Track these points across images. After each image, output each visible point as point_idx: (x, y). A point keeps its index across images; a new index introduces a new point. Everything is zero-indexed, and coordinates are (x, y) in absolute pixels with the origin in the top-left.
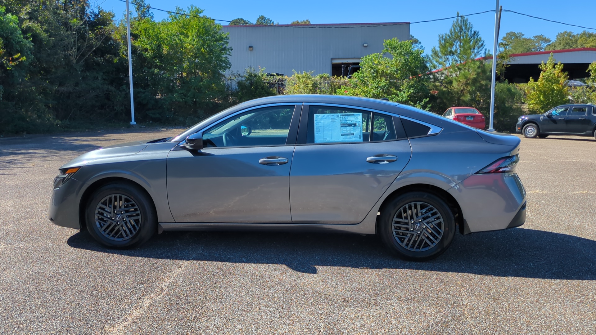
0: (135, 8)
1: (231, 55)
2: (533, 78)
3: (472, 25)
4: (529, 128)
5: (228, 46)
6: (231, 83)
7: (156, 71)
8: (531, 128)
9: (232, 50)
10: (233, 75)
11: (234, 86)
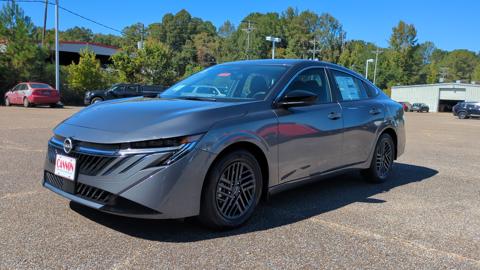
2: (74, 62)
3: (23, 11)
4: (96, 102)
8: (97, 101)
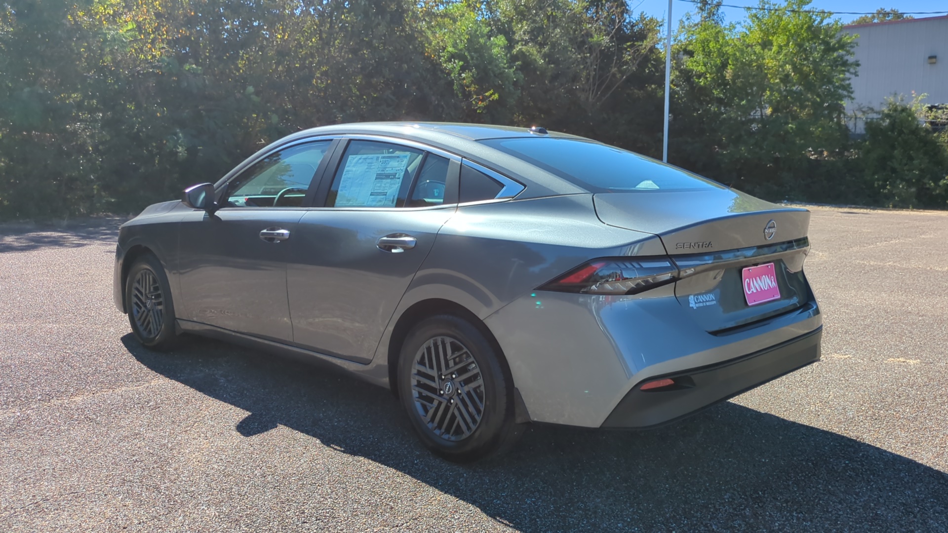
0: (698, 8)
1: (858, 76)
5: (851, 59)
6: (855, 124)
7: (713, 108)
9: (858, 65)
10: (860, 109)
11: (860, 128)
